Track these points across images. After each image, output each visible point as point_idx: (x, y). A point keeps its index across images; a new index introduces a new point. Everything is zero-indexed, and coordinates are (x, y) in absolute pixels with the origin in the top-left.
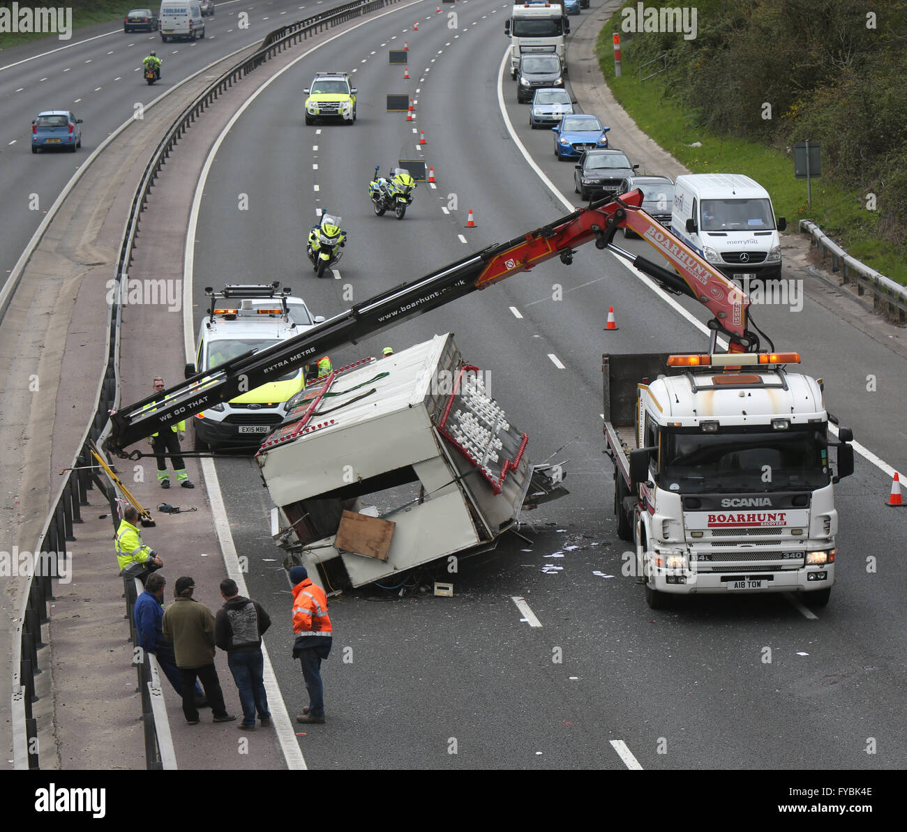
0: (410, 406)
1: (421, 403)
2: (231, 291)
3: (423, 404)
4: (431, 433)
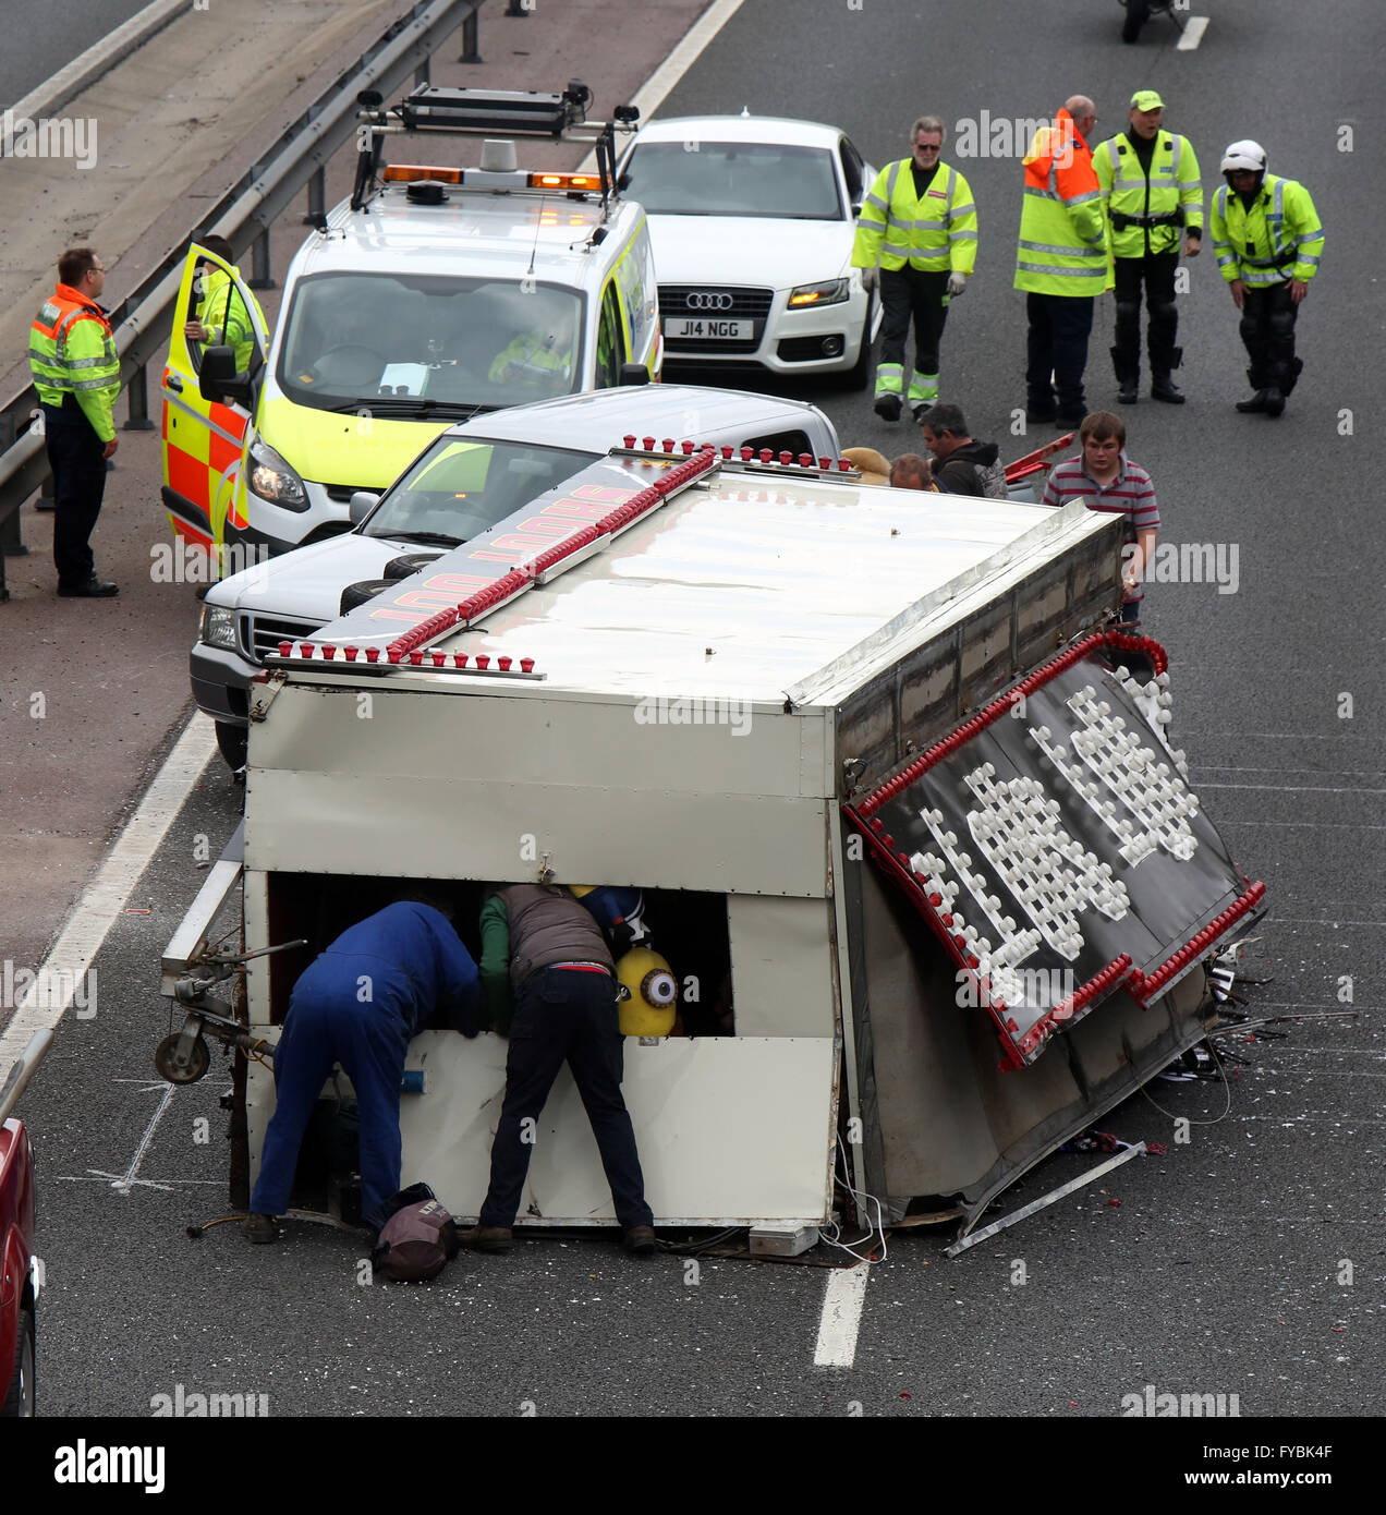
0: (788, 707)
1: (825, 709)
2: (423, 110)
3: (831, 715)
4: (822, 818)
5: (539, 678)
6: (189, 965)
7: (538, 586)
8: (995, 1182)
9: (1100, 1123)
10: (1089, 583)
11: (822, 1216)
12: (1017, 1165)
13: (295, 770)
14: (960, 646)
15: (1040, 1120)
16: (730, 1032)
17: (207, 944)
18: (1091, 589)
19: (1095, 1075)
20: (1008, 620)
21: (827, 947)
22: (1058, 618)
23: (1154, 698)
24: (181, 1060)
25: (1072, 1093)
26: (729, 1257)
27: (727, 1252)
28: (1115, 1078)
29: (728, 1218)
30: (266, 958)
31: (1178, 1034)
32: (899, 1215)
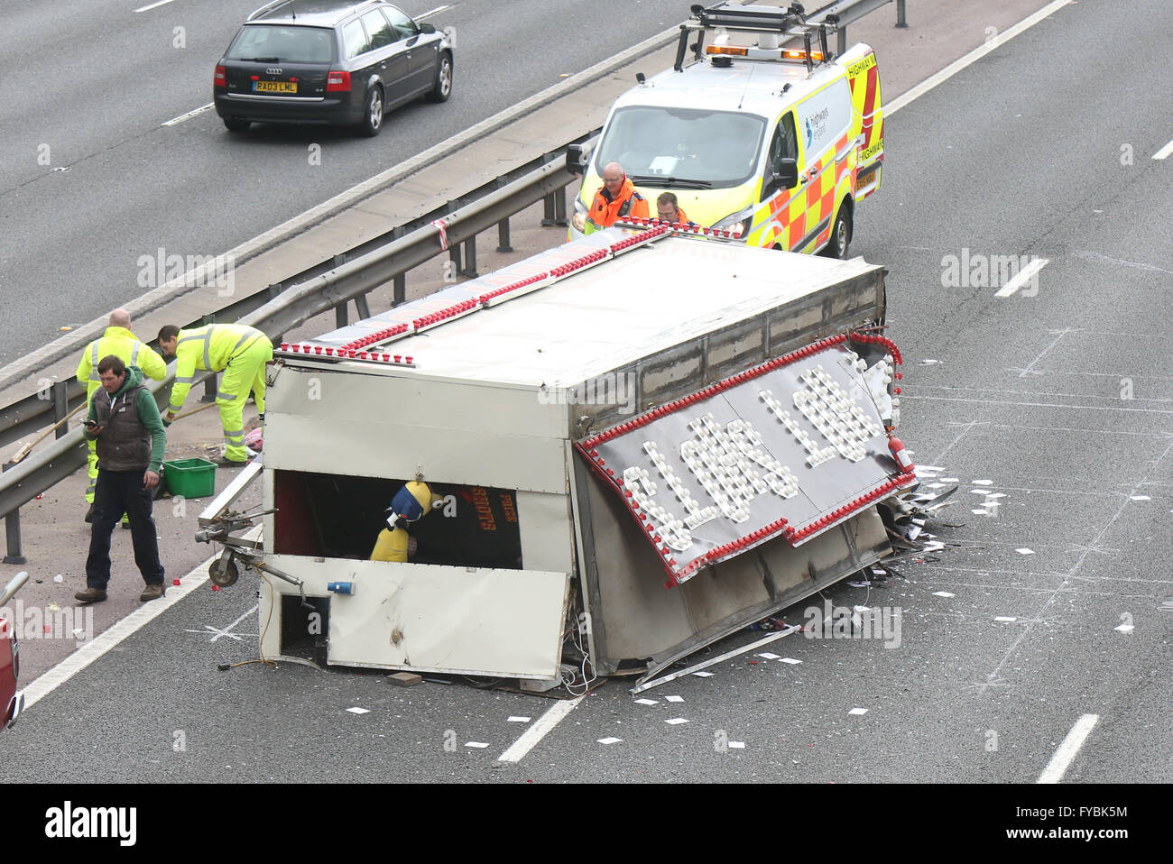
0: (543, 387)
4: (562, 450)
5: (414, 367)
6: (213, 521)
7: (485, 308)
8: (683, 650)
9: (779, 615)
10: (848, 306)
11: (554, 674)
12: (704, 640)
13: (290, 414)
14: (705, 348)
15: (732, 612)
16: (519, 567)
17: (227, 511)
18: (850, 309)
19: (781, 585)
20: (760, 330)
21: (567, 523)
22: (815, 326)
23: (882, 370)
24: (221, 572)
25: (763, 596)
26: (508, 692)
27: (508, 689)
28: (797, 587)
29: (505, 673)
30: (272, 514)
31: (855, 560)
32: (614, 669)
